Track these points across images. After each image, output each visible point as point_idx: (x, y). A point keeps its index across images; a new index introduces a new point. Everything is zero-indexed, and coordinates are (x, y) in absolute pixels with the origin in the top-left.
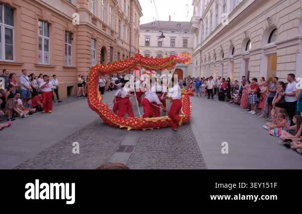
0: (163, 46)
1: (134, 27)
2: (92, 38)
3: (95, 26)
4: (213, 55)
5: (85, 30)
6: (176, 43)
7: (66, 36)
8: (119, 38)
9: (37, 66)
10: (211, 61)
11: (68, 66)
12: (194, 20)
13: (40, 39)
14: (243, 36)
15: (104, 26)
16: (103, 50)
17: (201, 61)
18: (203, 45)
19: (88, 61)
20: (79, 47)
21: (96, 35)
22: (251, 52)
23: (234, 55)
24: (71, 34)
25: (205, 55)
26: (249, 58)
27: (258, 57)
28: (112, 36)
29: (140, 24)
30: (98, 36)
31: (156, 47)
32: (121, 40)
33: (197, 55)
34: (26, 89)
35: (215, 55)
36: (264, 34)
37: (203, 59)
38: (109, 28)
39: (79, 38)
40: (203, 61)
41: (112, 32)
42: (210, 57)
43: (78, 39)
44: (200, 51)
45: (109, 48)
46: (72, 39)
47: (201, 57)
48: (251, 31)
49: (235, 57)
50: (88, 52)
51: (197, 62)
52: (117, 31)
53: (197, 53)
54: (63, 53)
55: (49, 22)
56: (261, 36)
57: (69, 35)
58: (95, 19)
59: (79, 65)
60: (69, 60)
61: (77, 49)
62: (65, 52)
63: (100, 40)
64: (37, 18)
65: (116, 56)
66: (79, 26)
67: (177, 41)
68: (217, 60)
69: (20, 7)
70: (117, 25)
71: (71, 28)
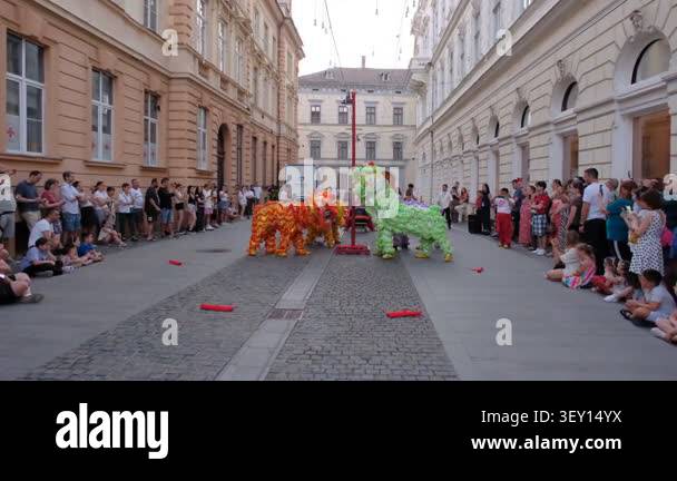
0: (349, 123)
1: (286, 82)
2: (200, 107)
3: (204, 80)
4: (456, 138)
5: (185, 87)
6: (377, 115)
7: (146, 101)
8: (254, 105)
9: (90, 165)
10: (455, 152)
11: (150, 165)
12: (416, 66)
13: (95, 109)
14: (514, 98)
15: (225, 81)
16: (223, 132)
17: (434, 152)
18: (436, 118)
19: (192, 154)
20: (174, 125)
21: (207, 100)
22: (530, 130)
23: (499, 137)
24: (156, 97)
25: (440, 140)
26: (528, 142)
27: (543, 139)
28: (242, 101)
29: (299, 75)
30: (214, 103)
31: (334, 125)
32: (260, 111)
33: (424, 141)
35: (461, 138)
36: (553, 92)
37: (438, 148)
38: (235, 85)
39: (174, 106)
40: (438, 153)
41: (241, 93)
42: (450, 144)
43: (172, 108)
44: (431, 131)
45: (235, 127)
46: (159, 108)
47: (433, 145)
48: (530, 87)
49: (500, 140)
50: (192, 135)
51: (424, 155)
52: (251, 91)
53: (423, 137)
54: (139, 139)
55: (112, 72)
56: (548, 98)
57: (153, 100)
58: (204, 67)
59: (173, 163)
60: (153, 154)
61: (169, 129)
62: (143, 137)
63: (215, 111)
64: (90, 65)
65: (250, 145)
66: (174, 82)
67: (379, 110)
68: (466, 149)
69: (55, 42)
70: (251, 78)
71: (157, 85)
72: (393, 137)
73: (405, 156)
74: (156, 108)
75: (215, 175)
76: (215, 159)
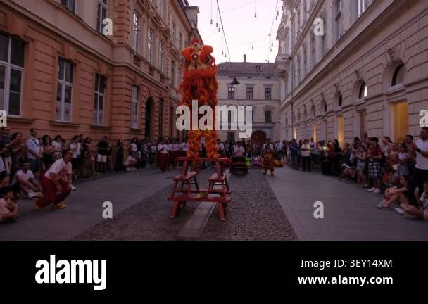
0: (235, 98)
2: (134, 86)
3: (137, 68)
4: (310, 107)
5: (124, 73)
6: (254, 93)
7: (97, 81)
8: (172, 86)
9: (53, 124)
10: (309, 117)
11: (99, 125)
12: (280, 60)
13: (60, 86)
14: (354, 78)
15: (152, 69)
16: (150, 103)
17: (293, 118)
18: (295, 95)
19: (128, 118)
20: (115, 98)
21: (139, 81)
22: (367, 100)
23: (342, 106)
24: (104, 79)
25: (298, 109)
26: (365, 109)
27: (379, 106)
28: (163, 82)
30: (144, 83)
31: (226, 99)
32: (175, 89)
33: (286, 110)
34: (34, 158)
35: (313, 107)
36: (385, 72)
37: (296, 114)
38: (159, 72)
40: (297, 118)
41: (163, 77)
42: (305, 112)
43: (115, 86)
44: (291, 103)
45: (158, 100)
46: (105, 86)
47: (293, 112)
48: (365, 69)
49: (343, 108)
50: (127, 105)
51: (287, 119)
52: (170, 75)
53: (286, 106)
54: (91, 107)
55: (73, 61)
56: (380, 76)
57: (101, 81)
58: (138, 59)
59: (114, 123)
60: (100, 117)
61: (112, 101)
62: (93, 105)
63: (145, 89)
64: (57, 56)
65: (168, 112)
66: (116, 69)
67: (256, 90)
68: (317, 115)
69: (33, 40)
70: (170, 67)
71: (104, 70)
72: (265, 108)
73: (273, 121)
74: (103, 87)
75: (143, 132)
76: (144, 121)
